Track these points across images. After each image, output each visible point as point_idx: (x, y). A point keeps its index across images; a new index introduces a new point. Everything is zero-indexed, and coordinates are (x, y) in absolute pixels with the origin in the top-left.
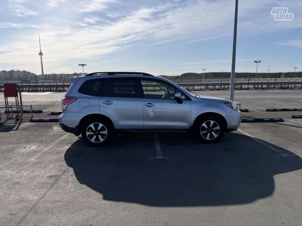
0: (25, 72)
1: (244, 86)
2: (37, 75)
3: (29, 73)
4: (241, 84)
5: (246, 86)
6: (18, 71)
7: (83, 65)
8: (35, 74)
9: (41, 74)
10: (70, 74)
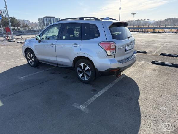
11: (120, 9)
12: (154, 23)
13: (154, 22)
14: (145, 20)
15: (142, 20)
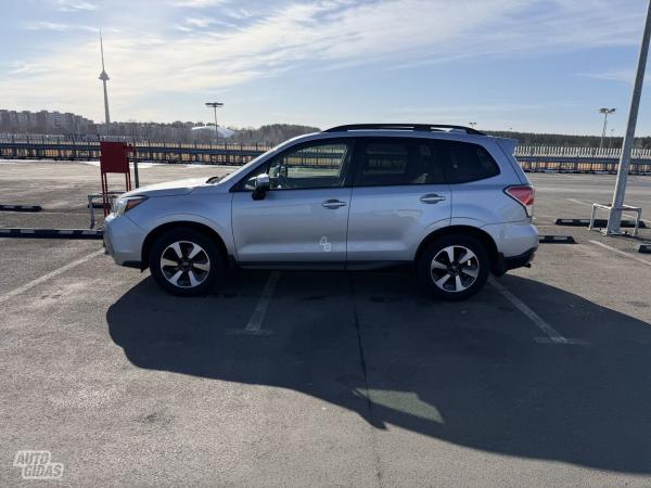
0: (70, 115)
1: (581, 166)
2: (95, 122)
3: (79, 118)
4: (577, 160)
5: (586, 166)
6: (56, 113)
7: (215, 105)
8: (92, 121)
9: (105, 121)
10: (166, 123)
11: (104, 77)
12: (232, 137)
13: (232, 133)
14: (201, 124)
15: (190, 124)
